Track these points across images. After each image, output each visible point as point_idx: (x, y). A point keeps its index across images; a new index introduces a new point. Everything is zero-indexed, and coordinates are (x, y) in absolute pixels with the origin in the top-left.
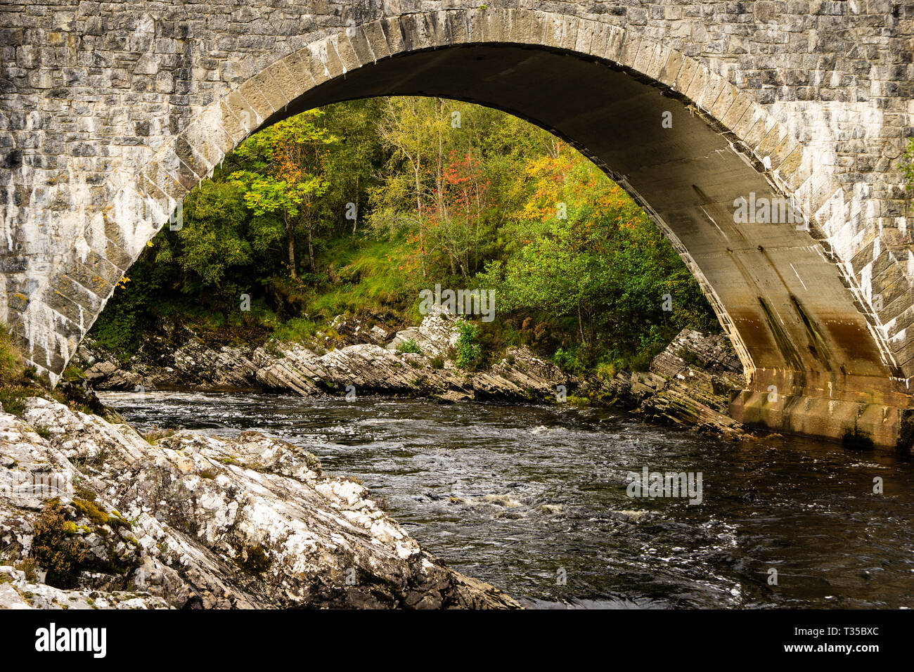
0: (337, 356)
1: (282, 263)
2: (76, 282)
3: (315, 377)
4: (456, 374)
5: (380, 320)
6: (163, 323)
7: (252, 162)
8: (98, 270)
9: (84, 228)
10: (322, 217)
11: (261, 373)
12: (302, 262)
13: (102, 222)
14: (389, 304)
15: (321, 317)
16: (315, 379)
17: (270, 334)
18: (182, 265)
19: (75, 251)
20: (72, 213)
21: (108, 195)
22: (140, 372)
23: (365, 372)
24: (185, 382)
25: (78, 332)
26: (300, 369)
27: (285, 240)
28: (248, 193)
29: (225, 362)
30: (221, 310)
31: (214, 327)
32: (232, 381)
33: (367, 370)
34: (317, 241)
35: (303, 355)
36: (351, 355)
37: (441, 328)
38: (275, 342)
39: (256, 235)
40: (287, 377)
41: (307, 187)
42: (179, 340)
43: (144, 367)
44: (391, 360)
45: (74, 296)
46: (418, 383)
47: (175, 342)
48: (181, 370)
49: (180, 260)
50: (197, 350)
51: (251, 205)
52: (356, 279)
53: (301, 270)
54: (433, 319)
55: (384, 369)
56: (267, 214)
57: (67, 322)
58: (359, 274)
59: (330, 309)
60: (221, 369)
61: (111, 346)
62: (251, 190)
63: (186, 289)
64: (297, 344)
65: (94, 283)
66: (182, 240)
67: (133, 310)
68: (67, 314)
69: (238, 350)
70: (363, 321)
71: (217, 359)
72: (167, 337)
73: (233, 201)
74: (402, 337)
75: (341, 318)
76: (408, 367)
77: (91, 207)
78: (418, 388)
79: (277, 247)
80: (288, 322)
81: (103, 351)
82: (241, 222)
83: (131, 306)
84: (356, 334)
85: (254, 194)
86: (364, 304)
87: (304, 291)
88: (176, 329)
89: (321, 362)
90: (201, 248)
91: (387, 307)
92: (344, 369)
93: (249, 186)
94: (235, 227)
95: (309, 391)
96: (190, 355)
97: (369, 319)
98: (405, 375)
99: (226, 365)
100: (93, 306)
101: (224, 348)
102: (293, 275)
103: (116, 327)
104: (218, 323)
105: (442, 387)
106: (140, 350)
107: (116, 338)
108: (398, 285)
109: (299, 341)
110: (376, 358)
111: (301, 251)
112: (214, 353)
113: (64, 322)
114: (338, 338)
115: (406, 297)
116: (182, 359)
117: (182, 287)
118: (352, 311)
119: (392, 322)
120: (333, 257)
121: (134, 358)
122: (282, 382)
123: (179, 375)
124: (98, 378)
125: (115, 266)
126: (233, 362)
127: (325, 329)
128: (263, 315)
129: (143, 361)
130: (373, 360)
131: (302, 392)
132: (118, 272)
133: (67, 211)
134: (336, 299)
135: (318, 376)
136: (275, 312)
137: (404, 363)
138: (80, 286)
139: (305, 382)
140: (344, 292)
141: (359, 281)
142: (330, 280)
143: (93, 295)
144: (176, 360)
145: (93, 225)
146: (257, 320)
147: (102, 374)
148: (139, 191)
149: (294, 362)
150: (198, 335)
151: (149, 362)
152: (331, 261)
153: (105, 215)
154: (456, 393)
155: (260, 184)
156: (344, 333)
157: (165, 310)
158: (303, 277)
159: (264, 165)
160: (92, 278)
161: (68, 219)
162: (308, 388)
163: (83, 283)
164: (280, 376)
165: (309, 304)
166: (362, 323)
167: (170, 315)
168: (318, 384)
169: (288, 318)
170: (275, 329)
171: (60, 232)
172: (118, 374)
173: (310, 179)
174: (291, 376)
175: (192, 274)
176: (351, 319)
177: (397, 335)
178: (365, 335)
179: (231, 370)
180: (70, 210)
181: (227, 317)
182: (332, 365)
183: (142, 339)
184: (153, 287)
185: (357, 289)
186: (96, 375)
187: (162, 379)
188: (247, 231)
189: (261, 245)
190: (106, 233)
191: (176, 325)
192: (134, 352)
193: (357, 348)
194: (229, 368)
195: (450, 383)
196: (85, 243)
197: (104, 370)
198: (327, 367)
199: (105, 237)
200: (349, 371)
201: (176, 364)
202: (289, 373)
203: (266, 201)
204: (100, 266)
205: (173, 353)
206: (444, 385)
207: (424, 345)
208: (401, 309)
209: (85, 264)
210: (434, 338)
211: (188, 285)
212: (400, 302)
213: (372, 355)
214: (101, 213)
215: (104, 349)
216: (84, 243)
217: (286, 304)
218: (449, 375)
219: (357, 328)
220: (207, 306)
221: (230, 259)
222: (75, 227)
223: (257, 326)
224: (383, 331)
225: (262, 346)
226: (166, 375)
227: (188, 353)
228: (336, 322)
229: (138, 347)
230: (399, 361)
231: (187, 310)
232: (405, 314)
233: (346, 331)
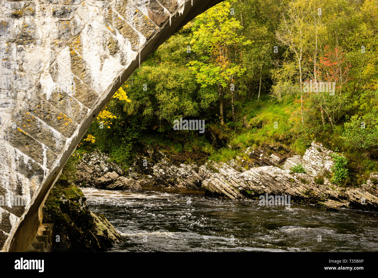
0: (252, 173)
1: (216, 115)
2: (40, 120)
3: (239, 187)
4: (333, 188)
5: (275, 150)
6: (147, 149)
7: (200, 56)
8: (63, 108)
9: (49, 63)
10: (240, 89)
11: (205, 183)
12: (228, 115)
13: (69, 57)
14: (281, 141)
15: (239, 148)
16: (240, 188)
17: (209, 157)
18: (158, 116)
19: (39, 87)
20: (38, 47)
21: (75, 29)
22: (133, 178)
23: (271, 184)
24: (158, 185)
25: (41, 172)
26: (230, 182)
27: (218, 102)
28: (198, 74)
29: (182, 174)
30: (180, 142)
31: (176, 152)
32: (186, 186)
33: (273, 183)
34: (236, 103)
35: (231, 172)
36: (262, 173)
37: (318, 157)
38: (212, 162)
39: (202, 99)
40: (221, 186)
41: (231, 71)
42: (156, 159)
43: (136, 174)
44: (287, 177)
45: (38, 135)
46: (307, 193)
47: (154, 160)
48: (156, 177)
49: (157, 113)
50: (165, 165)
51: (199, 81)
52: (259, 126)
53: (227, 120)
54: (313, 151)
55: (284, 183)
56: (209, 86)
57: (30, 161)
58: (261, 122)
59: (244, 143)
60: (180, 178)
61: (118, 161)
62: (199, 72)
63: (161, 130)
64: (225, 164)
65: (59, 121)
66: (159, 101)
67: (131, 141)
68: (29, 153)
69: (190, 166)
70: (265, 150)
71: (178, 171)
72: (149, 157)
73: (190, 79)
74: (292, 162)
75: (251, 149)
76: (299, 182)
77: (58, 42)
78: (307, 196)
79: (213, 106)
80: (219, 151)
81: (114, 164)
82: (193, 91)
83: (130, 139)
84: (260, 158)
85: (201, 74)
86: (265, 141)
87: (229, 132)
88: (155, 153)
89: (243, 177)
90: (170, 106)
91: (279, 143)
92: (258, 182)
93: (198, 70)
94: (190, 94)
95: (236, 196)
96: (162, 168)
97: (269, 150)
98: (298, 188)
99: (183, 175)
100: (57, 145)
101: (182, 165)
102: (222, 123)
103: (121, 151)
104: (178, 150)
105: (324, 197)
106: (134, 164)
107: (121, 157)
108: (286, 130)
109: (226, 162)
110: (278, 175)
111: (227, 109)
112: (176, 167)
113: (26, 162)
114: (250, 161)
115: (291, 137)
116: (157, 170)
117: (158, 129)
118: (258, 144)
119: (282, 152)
120: (246, 113)
121: (130, 169)
122: (218, 190)
123: (155, 180)
124: (108, 182)
125: (80, 104)
126: (187, 173)
127: (241, 155)
128: (204, 145)
129: (136, 171)
130: (276, 177)
131: (231, 197)
132: (84, 109)
133: (32, 45)
134: (248, 137)
135: (241, 186)
136: (211, 144)
137: (296, 180)
138: (44, 123)
139: (233, 190)
140: (252, 133)
141: (261, 127)
142: (244, 126)
143: (57, 134)
144: (154, 171)
145: (59, 60)
146: (201, 148)
147: (110, 179)
148: (107, 26)
149: (225, 177)
150: (167, 157)
151: (139, 171)
152: (244, 115)
153: (71, 50)
154: (333, 201)
155: (205, 68)
156: (253, 158)
157: (148, 142)
158: (228, 124)
159: (207, 58)
160: (57, 116)
161: (34, 54)
162: (235, 194)
163: (47, 121)
164: (217, 186)
165: (231, 140)
166: (264, 152)
167: (152, 145)
168: (242, 192)
169: (219, 148)
170: (211, 154)
171: (25, 68)
172: (120, 180)
173: (234, 66)
174: (224, 186)
175: (164, 121)
176: (257, 149)
177: (287, 160)
178: (266, 159)
179: (186, 178)
180: (35, 44)
181: (183, 146)
182: (249, 179)
183: (136, 158)
184: (142, 128)
185: (260, 132)
186: (107, 180)
187: (145, 182)
188: (196, 96)
189: (205, 105)
190: (72, 69)
191: (155, 150)
192: (131, 165)
193: (264, 168)
194: (184, 177)
195: (329, 195)
196: (51, 79)
197: (111, 176)
198: (247, 181)
199: (70, 73)
200: (261, 184)
201: (154, 173)
202: (223, 184)
203: (209, 78)
204: (65, 103)
205: (153, 166)
206: (325, 195)
207: (307, 167)
208: (288, 144)
209: (50, 101)
210: (313, 163)
211: (162, 128)
212: (287, 140)
213: (275, 173)
214: (67, 48)
215: (114, 163)
216: (49, 78)
217: (218, 139)
218: (328, 189)
219: (261, 155)
220: (172, 140)
221: (187, 113)
222: (40, 62)
223: (201, 152)
224: (278, 157)
225: (203, 164)
226: (148, 180)
227: (161, 167)
228: (248, 151)
229: (133, 162)
230: (292, 178)
231: (161, 142)
232: (291, 147)
233: (254, 156)
